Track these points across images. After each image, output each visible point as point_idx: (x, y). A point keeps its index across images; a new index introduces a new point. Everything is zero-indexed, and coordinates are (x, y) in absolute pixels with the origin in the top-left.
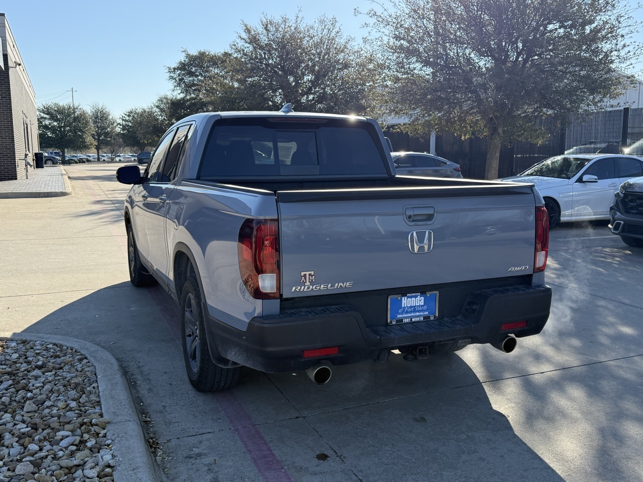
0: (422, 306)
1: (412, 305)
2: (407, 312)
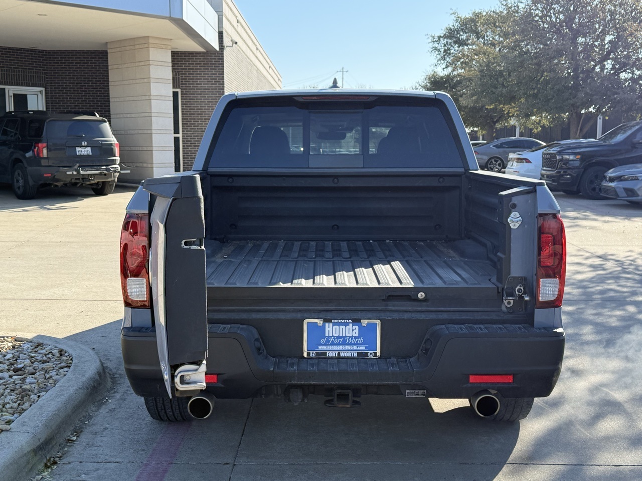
0: (356, 338)
1: (341, 335)
2: (333, 344)
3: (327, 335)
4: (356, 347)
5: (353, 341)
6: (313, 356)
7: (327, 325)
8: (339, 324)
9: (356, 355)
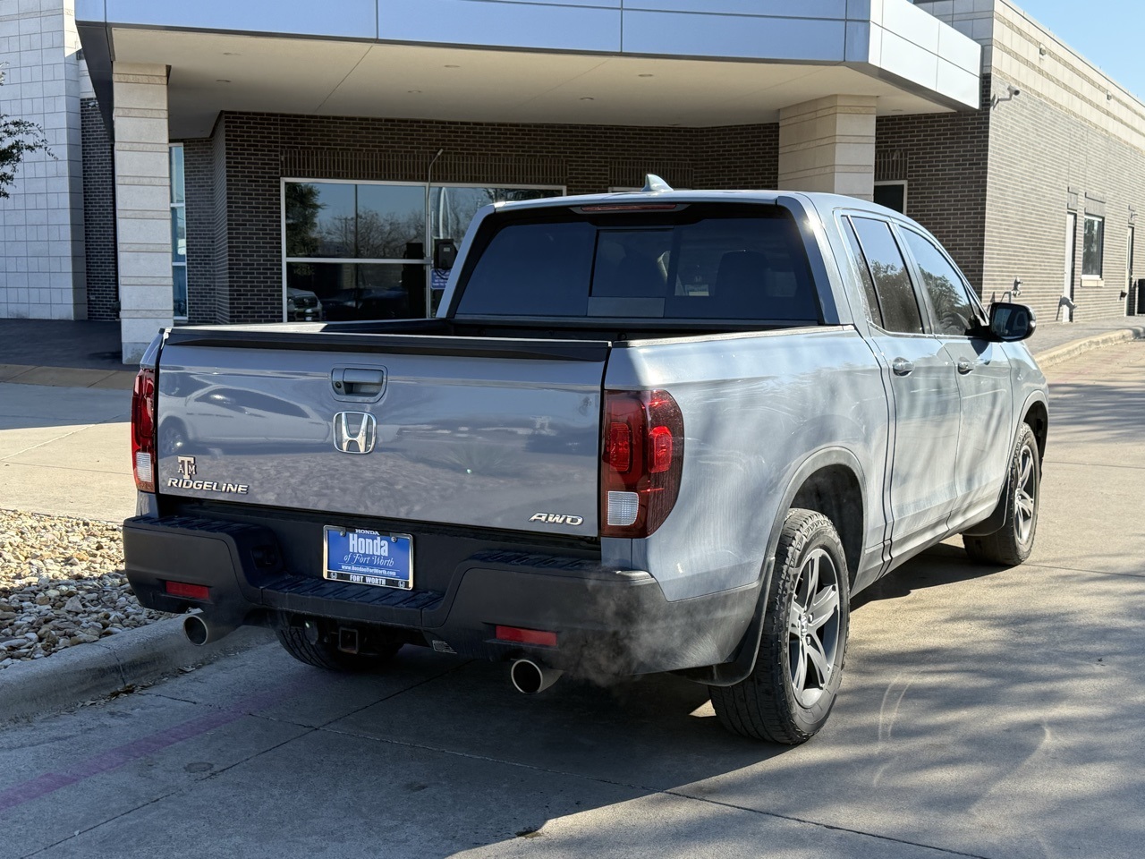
0: (385, 558)
1: (367, 553)
2: (358, 564)
3: (351, 550)
4: (384, 572)
5: (382, 562)
6: (334, 578)
7: (351, 535)
8: (365, 537)
9: (384, 582)
